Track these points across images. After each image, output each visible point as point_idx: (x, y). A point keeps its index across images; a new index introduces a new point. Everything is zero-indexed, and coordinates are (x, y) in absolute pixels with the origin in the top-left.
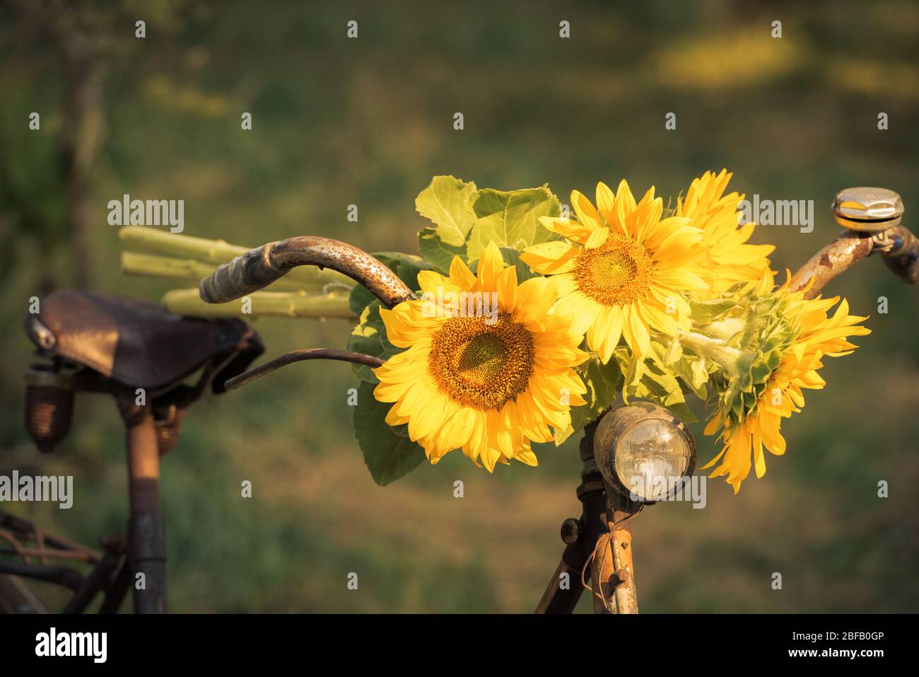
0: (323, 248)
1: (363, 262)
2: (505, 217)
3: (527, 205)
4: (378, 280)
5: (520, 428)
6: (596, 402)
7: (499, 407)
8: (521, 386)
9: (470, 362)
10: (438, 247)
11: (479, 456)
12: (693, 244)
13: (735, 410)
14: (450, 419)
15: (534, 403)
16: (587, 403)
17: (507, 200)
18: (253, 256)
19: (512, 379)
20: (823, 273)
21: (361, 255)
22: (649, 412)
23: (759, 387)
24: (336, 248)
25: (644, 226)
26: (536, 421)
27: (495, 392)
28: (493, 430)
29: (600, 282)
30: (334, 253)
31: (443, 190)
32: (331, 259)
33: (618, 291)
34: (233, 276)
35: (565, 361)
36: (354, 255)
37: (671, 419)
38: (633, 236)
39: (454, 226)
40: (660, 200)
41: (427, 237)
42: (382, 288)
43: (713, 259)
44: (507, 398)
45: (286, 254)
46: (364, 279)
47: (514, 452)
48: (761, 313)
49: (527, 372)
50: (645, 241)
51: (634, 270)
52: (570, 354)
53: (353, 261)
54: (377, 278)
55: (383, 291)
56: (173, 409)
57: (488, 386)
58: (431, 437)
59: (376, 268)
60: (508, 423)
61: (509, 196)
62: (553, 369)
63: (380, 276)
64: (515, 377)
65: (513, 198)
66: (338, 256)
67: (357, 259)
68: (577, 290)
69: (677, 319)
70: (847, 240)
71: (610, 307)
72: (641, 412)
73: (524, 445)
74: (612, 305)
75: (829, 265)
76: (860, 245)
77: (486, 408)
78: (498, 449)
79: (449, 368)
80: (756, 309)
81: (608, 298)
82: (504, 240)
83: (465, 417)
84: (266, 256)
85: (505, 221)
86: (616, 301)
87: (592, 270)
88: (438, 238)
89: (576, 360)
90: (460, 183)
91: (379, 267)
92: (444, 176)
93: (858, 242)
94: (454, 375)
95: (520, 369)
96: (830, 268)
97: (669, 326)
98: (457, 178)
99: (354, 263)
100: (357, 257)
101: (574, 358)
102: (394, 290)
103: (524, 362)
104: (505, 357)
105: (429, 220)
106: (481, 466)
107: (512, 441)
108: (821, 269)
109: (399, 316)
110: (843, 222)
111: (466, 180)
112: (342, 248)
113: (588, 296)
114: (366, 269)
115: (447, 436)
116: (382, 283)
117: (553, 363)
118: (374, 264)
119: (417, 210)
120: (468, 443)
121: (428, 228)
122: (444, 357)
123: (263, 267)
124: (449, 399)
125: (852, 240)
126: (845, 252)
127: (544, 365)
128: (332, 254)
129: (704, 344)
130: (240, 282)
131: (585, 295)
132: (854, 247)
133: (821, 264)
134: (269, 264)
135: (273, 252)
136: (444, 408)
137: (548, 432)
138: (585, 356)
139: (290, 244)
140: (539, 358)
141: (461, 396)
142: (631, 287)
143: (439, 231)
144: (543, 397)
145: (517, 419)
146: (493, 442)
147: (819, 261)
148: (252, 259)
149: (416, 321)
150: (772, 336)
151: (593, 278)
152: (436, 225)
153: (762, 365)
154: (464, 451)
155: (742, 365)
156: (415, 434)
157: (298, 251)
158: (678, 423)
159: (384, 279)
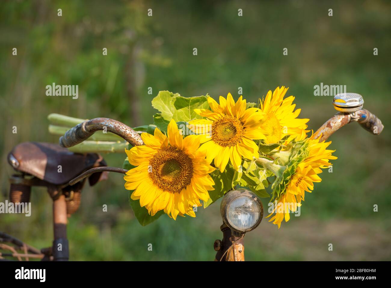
0: (106, 123)
1: (123, 129)
2: (189, 108)
3: (198, 103)
4: (130, 137)
5: (188, 200)
6: (223, 189)
7: (179, 192)
8: (188, 182)
9: (166, 172)
10: (163, 122)
11: (170, 213)
12: (260, 120)
13: (277, 192)
14: (158, 197)
15: (193, 190)
16: (215, 189)
17: (189, 101)
18: (79, 127)
19: (184, 179)
20: (328, 131)
21: (122, 126)
22: (242, 193)
23: (287, 182)
24: (112, 123)
25: (239, 112)
26: (194, 198)
27: (177, 185)
28: (177, 201)
29: (220, 136)
30: (111, 125)
31: (164, 97)
32: (110, 128)
33: (229, 141)
34: (71, 136)
35: (204, 171)
36: (119, 126)
37: (251, 196)
38: (235, 116)
39: (170, 112)
40: (245, 100)
41: (157, 118)
42: (132, 140)
43: (281, 125)
44: (182, 188)
45: (91, 126)
46: (124, 136)
47: (185, 211)
48: (297, 149)
49: (190, 176)
50: (240, 118)
51: (235, 131)
52: (207, 168)
53: (119, 128)
54: (129, 136)
55: (132, 141)
56: (72, 193)
57: (174, 182)
58: (150, 205)
59: (129, 131)
60: (183, 198)
61: (190, 99)
62: (201, 174)
63: (131, 135)
64: (185, 178)
65: (192, 100)
66: (112, 126)
67: (121, 128)
68: (211, 140)
69: (253, 152)
70: (338, 116)
71: (225, 147)
72: (238, 193)
73: (190, 208)
74: (226, 147)
75: (331, 127)
76: (345, 118)
77: (174, 192)
78: (178, 209)
79: (157, 175)
80: (295, 147)
81: (224, 143)
82: (189, 118)
83: (165, 196)
84: (84, 127)
85: (189, 110)
86: (227, 145)
87: (217, 131)
88: (162, 118)
89: (209, 171)
90: (172, 94)
91: (130, 131)
92: (164, 91)
93: (343, 117)
94: (159, 178)
95: (187, 175)
96: (331, 128)
97: (249, 155)
98: (170, 92)
99: (119, 129)
100: (121, 127)
101: (209, 170)
102: (138, 141)
103: (189, 171)
104: (181, 170)
105: (158, 110)
106: (171, 217)
107: (184, 207)
108: (327, 129)
109: (133, 152)
110: (337, 108)
111: (174, 93)
112: (114, 123)
113: (216, 143)
114: (125, 132)
115: (156, 205)
116: (132, 138)
117: (200, 172)
118: (128, 129)
119: (152, 106)
120: (166, 207)
121: (157, 114)
122: (155, 170)
123: (83, 132)
124: (158, 188)
125: (341, 116)
126: (338, 122)
127: (197, 173)
128: (110, 125)
129: (266, 163)
130: (74, 138)
131: (215, 143)
132: (341, 119)
133: (327, 127)
134: (85, 130)
135: (86, 125)
136: (155, 192)
137: (199, 202)
138: (214, 169)
139: (93, 121)
140: (195, 170)
141: (163, 187)
142: (234, 139)
143: (163, 115)
144: (196, 187)
145: (186, 197)
146: (176, 207)
147: (326, 125)
148: (78, 128)
149: (140, 154)
150: (293, 159)
151: (218, 135)
152: (160, 112)
153: (288, 172)
154: (165, 211)
155: (280, 172)
156: (143, 204)
157: (96, 124)
158: (254, 198)
159: (133, 136)
